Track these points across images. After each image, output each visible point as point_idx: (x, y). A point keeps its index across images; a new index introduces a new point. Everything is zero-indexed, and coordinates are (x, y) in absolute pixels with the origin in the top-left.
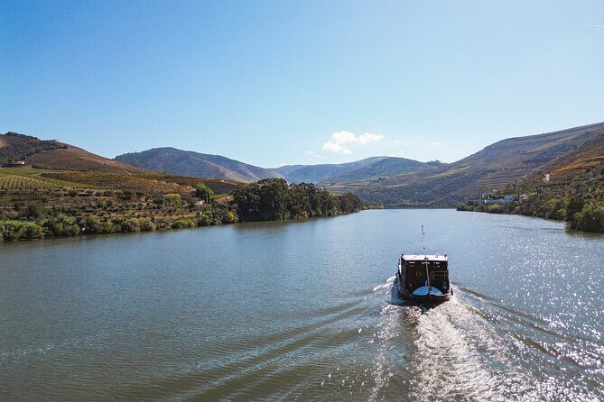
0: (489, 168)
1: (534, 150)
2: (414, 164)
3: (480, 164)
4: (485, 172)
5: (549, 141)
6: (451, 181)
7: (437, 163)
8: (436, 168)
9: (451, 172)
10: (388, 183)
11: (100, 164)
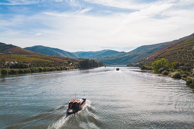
0: (137, 54)
1: (149, 49)
2: (117, 52)
3: (135, 53)
4: (136, 55)
5: (154, 47)
6: (127, 58)
7: (123, 52)
8: (123, 53)
9: (127, 55)
10: (109, 58)
11: (27, 52)
